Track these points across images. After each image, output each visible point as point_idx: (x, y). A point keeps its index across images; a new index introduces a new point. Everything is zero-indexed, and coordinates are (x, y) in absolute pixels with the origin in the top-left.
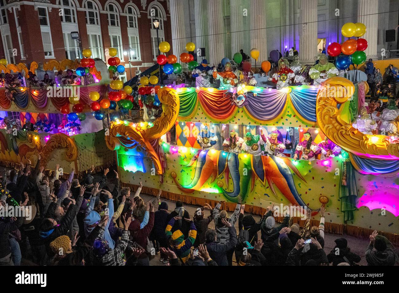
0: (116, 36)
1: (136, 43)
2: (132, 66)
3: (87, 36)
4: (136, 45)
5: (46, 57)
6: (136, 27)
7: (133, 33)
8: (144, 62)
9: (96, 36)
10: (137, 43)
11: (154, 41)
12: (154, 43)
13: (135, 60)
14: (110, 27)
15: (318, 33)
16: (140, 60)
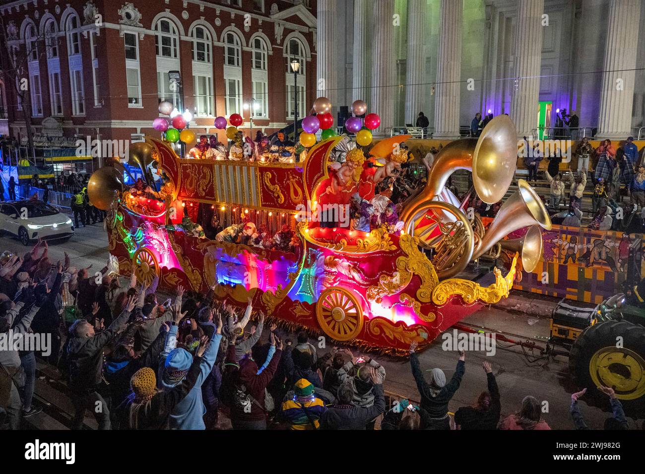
0: (235, 80)
1: (263, 92)
2: (254, 126)
3: (192, 78)
4: (263, 95)
5: (130, 105)
6: (264, 68)
7: (259, 77)
8: (273, 121)
9: (204, 78)
10: (265, 93)
11: (289, 90)
12: (289, 94)
13: (259, 118)
14: (227, 68)
15: (540, 94)
16: (267, 118)
